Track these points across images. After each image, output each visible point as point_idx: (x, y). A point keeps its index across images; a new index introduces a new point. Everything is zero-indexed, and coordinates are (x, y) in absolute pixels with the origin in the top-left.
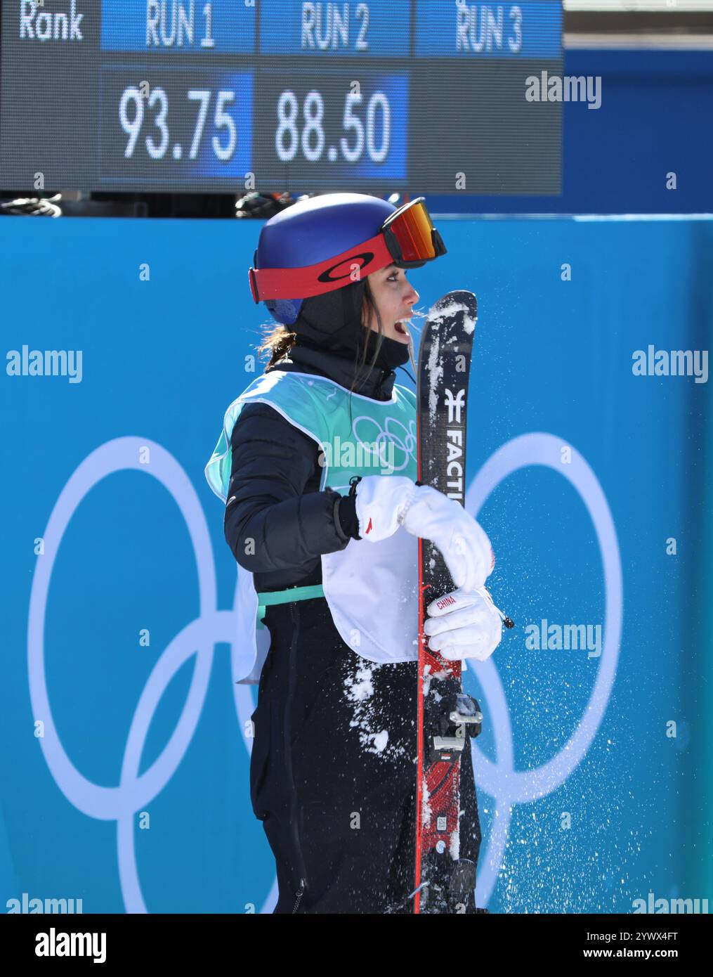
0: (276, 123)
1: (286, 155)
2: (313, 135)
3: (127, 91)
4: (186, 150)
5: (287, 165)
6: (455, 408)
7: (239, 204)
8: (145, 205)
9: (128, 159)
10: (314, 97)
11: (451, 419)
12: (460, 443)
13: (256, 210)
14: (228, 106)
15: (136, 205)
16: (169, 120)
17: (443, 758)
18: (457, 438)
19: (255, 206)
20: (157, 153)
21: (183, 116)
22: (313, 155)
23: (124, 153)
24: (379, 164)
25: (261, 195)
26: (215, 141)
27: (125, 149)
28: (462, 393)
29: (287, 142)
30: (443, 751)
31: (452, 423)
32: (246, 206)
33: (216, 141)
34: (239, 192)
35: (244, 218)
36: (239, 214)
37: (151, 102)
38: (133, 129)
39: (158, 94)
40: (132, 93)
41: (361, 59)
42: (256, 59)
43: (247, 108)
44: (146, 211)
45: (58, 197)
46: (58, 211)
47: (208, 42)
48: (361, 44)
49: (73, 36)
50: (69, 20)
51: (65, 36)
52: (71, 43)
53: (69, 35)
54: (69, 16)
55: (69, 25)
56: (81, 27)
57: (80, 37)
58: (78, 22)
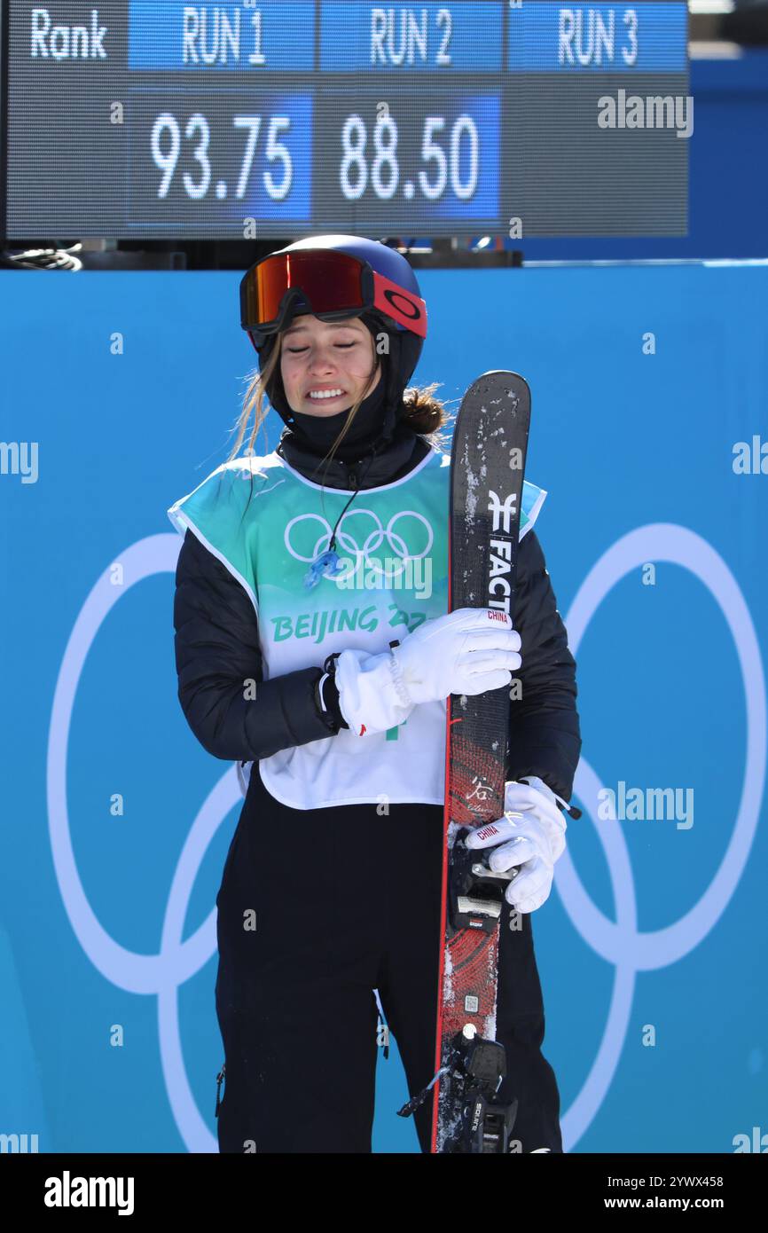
0: (341, 154)
1: (352, 193)
2: (386, 168)
3: (160, 118)
4: (232, 188)
5: (355, 204)
8: (183, 255)
9: (161, 200)
10: (386, 121)
14: (281, 135)
15: (171, 255)
16: (210, 153)
20: (196, 192)
22: (385, 192)
23: (157, 192)
24: (465, 202)
26: (267, 176)
27: (159, 188)
29: (353, 178)
37: (190, 131)
38: (167, 164)
39: (198, 121)
40: (166, 121)
41: (443, 76)
42: (316, 79)
43: (305, 136)
44: (184, 263)
45: (78, 247)
46: (78, 264)
47: (257, 59)
48: (443, 58)
49: (94, 54)
50: (90, 35)
51: (85, 54)
52: (93, 63)
53: (89, 52)
54: (90, 30)
55: (92, 41)
56: (105, 43)
57: (103, 54)
58: (101, 37)
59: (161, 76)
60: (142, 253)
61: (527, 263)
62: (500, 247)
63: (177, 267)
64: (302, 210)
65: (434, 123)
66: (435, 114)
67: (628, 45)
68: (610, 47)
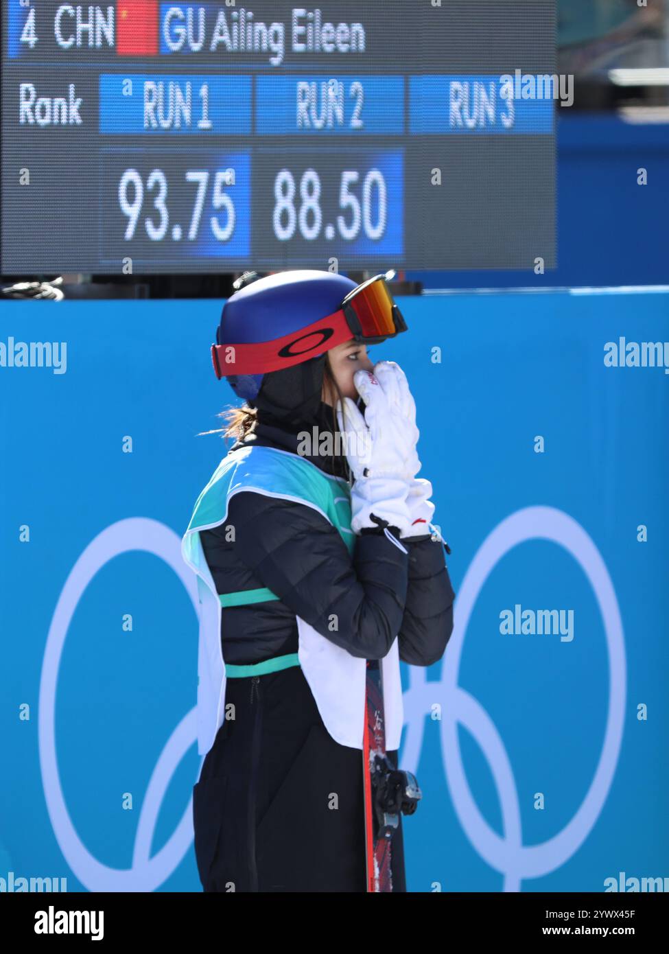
0: (273, 202)
1: (284, 234)
2: (310, 213)
3: (126, 174)
4: (185, 231)
5: (285, 244)
8: (147, 287)
9: (128, 241)
10: (311, 176)
14: (226, 186)
15: (137, 287)
16: (168, 202)
20: (156, 234)
21: (181, 198)
22: (310, 234)
23: (124, 235)
24: (376, 242)
27: (125, 231)
29: (285, 221)
33: (214, 222)
34: (237, 272)
37: (150, 184)
38: (132, 211)
39: (157, 176)
40: (131, 175)
41: (357, 138)
42: (253, 140)
43: (246, 192)
44: (148, 292)
45: (59, 281)
46: (60, 295)
47: (205, 124)
48: (356, 123)
49: (71, 121)
50: (68, 105)
51: (64, 121)
52: (71, 128)
53: (68, 120)
54: (68, 101)
55: (68, 110)
56: (80, 111)
57: (79, 121)
58: (77, 107)
59: (127, 139)
60: (109, 286)
61: (426, 292)
62: (403, 279)
63: (141, 296)
64: (243, 251)
65: (350, 176)
66: (350, 169)
67: (506, 110)
68: (491, 113)
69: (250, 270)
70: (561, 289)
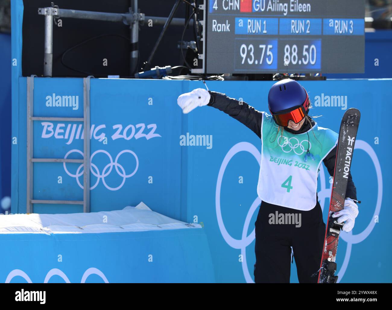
0: (284, 54)
1: (287, 63)
2: (295, 57)
3: (242, 45)
4: (259, 62)
5: (287, 66)
6: (351, 142)
7: (274, 77)
9: (243, 64)
10: (295, 46)
11: (349, 144)
12: (351, 151)
13: (279, 78)
14: (270, 49)
15: (245, 77)
16: (254, 53)
17: (332, 235)
18: (350, 150)
19: (278, 77)
20: (251, 63)
21: (258, 52)
22: (294, 63)
24: (313, 65)
25: (280, 74)
26: (267, 59)
27: (242, 61)
28: (354, 138)
29: (287, 59)
30: (333, 233)
31: (349, 145)
32: (276, 77)
34: (274, 73)
35: (275, 80)
36: (274, 79)
37: (249, 49)
38: (244, 56)
39: (251, 46)
40: (244, 46)
41: (308, 36)
42: (278, 36)
43: (276, 50)
44: (248, 79)
45: (223, 75)
46: (223, 79)
47: (265, 32)
48: (308, 32)
49: (227, 31)
50: (226, 26)
51: (225, 31)
52: (227, 33)
53: (226, 30)
54: (226, 25)
55: (226, 27)
56: (229, 28)
57: (229, 31)
58: (228, 27)
59: (242, 36)
60: (238, 77)
61: (327, 79)
62: (321, 76)
63: (246, 80)
64: (275, 67)
65: (306, 47)
66: (306, 45)
67: (351, 29)
68: (346, 29)
69: (278, 73)
70: (366, 79)
